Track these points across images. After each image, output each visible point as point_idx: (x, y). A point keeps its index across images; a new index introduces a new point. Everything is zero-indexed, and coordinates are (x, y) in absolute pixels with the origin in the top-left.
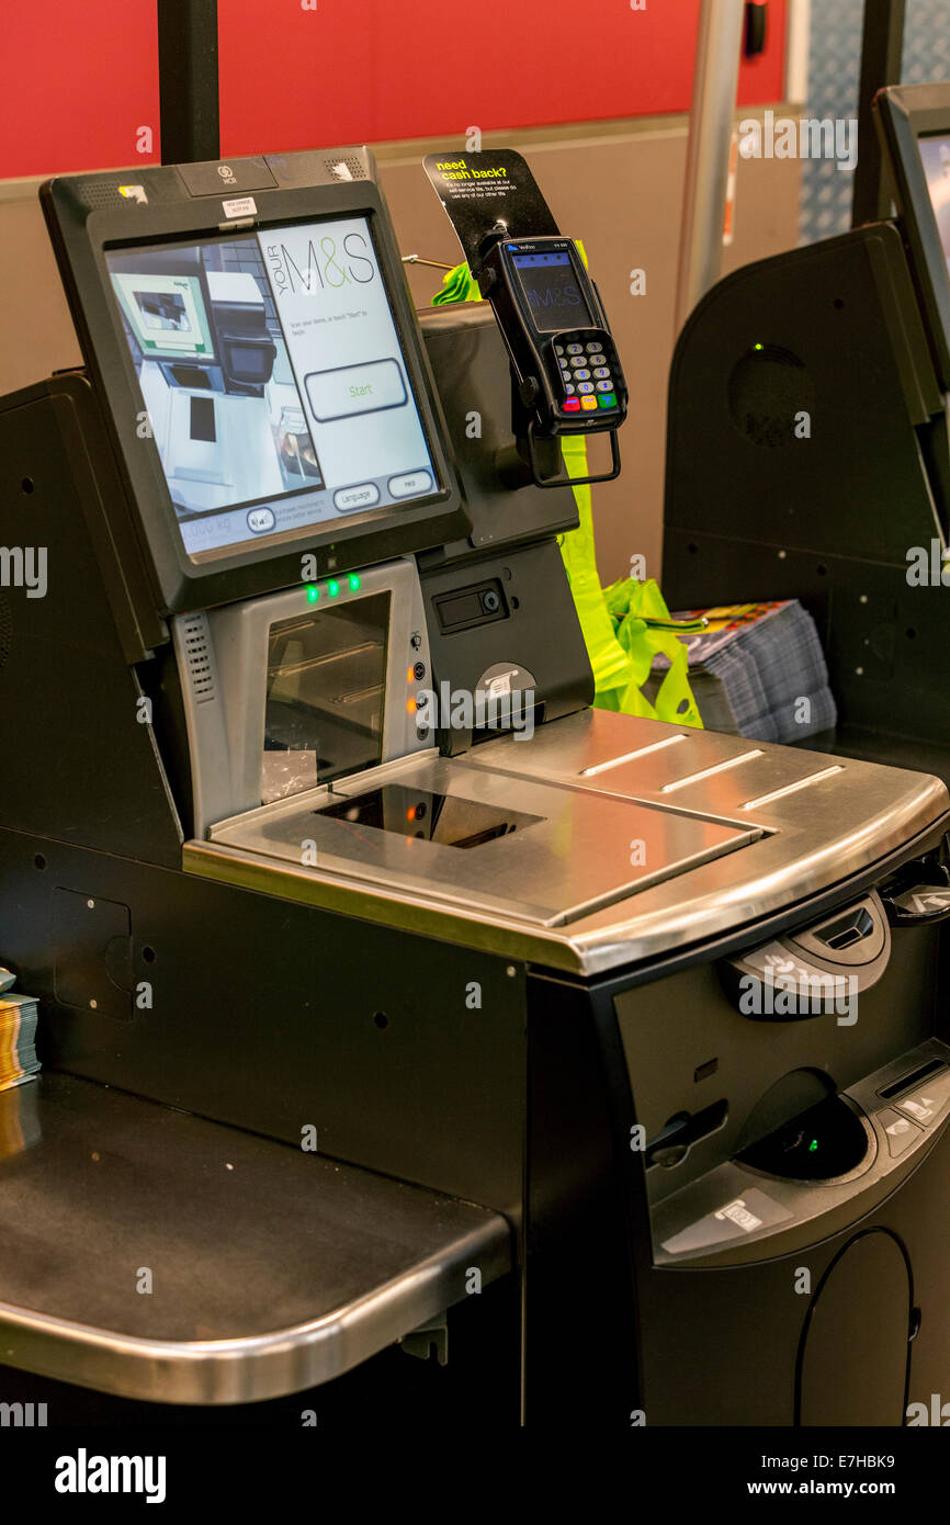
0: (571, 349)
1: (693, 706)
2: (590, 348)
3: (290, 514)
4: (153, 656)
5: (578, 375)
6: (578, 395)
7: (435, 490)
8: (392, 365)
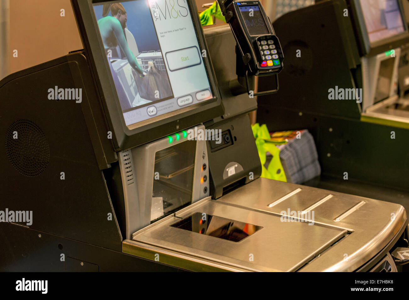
0: (262, 43)
1: (282, 172)
2: (269, 42)
3: (162, 108)
4: (110, 167)
5: (266, 52)
6: (266, 60)
7: (211, 97)
8: (195, 49)
